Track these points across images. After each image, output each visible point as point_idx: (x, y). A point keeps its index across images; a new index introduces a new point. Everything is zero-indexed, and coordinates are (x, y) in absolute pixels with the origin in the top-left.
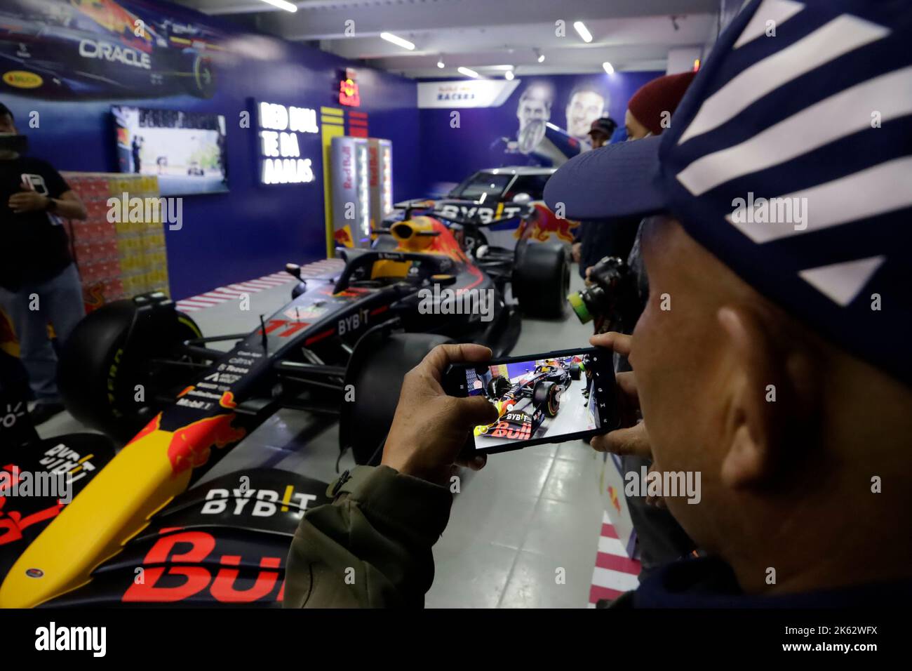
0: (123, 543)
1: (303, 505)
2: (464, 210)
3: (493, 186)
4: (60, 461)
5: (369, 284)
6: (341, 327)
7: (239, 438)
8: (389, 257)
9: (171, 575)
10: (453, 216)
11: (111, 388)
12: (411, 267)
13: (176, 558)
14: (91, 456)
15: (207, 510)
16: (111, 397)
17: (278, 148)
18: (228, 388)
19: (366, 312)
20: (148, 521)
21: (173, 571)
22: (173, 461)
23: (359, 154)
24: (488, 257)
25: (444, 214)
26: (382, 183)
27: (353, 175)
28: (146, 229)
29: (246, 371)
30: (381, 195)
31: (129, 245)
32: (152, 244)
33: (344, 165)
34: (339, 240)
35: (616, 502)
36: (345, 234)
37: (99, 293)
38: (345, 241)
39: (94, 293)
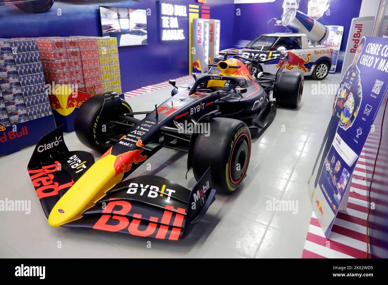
0: (95, 202)
1: (170, 195)
2: (253, 54)
3: (267, 42)
4: (75, 162)
5: (206, 91)
6: (191, 111)
7: (144, 160)
8: (215, 78)
9: (113, 219)
10: (247, 57)
11: (95, 132)
12: (225, 83)
13: (115, 212)
14: (85, 162)
15: (129, 192)
16: (95, 136)
17: (169, 24)
18: (140, 138)
19: (203, 104)
20: (105, 194)
21: (114, 217)
22: (116, 169)
23: (205, 26)
24: (262, 78)
25: (243, 56)
26: (215, 40)
27: (202, 37)
28: (112, 62)
29: (148, 130)
30: (215, 46)
31: (105, 69)
32: (114, 68)
33: (198, 32)
34: (195, 67)
35: (321, 209)
36: (198, 64)
37: (93, 89)
38: (197, 67)
39: (91, 89)
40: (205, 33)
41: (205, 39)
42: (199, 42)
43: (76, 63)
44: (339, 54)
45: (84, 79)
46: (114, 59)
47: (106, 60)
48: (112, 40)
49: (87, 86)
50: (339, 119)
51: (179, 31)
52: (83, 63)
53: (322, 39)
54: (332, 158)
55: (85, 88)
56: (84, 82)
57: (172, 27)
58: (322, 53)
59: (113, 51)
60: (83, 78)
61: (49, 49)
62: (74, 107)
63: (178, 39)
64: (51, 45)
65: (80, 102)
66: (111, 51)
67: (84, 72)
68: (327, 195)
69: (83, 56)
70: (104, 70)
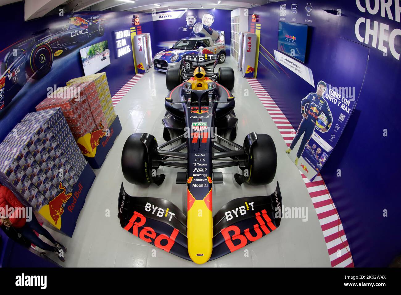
1: (252, 206)
8: (210, 92)
11: (147, 176)
17: (121, 45)
18: (206, 175)
27: (142, 47)
29: (206, 165)
31: (103, 102)
33: (139, 44)
34: (139, 68)
35: (306, 170)
36: (141, 66)
37: (101, 124)
38: (141, 68)
40: (144, 43)
41: (144, 47)
42: (141, 50)
43: (86, 110)
45: (94, 120)
47: (102, 95)
48: (103, 76)
49: (97, 124)
50: (315, 124)
51: (127, 47)
52: (90, 106)
53: (218, 39)
54: (313, 145)
55: (97, 126)
56: (95, 122)
57: (123, 46)
58: (221, 48)
59: (105, 84)
61: (67, 108)
63: (127, 53)
64: (69, 105)
65: (98, 140)
67: (93, 113)
68: (311, 163)
69: (89, 100)
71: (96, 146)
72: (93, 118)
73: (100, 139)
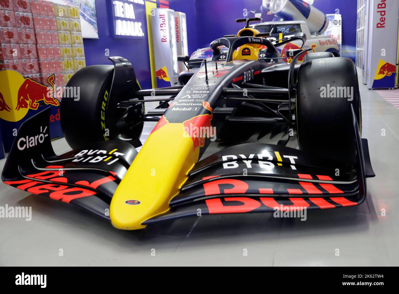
1: (293, 162)
4: (90, 157)
6: (245, 77)
8: (255, 40)
11: (103, 118)
13: (226, 191)
14: (116, 150)
15: (226, 167)
16: (102, 124)
17: (123, 13)
18: (203, 100)
19: (253, 71)
20: (187, 176)
21: (227, 200)
23: (170, 18)
26: (182, 40)
27: (168, 34)
28: (74, 43)
29: (208, 92)
30: (182, 48)
31: (66, 52)
32: (78, 53)
33: (161, 27)
34: (159, 77)
36: (164, 73)
37: (53, 82)
38: (164, 77)
39: (50, 81)
40: (170, 28)
41: (171, 36)
42: (164, 40)
43: (28, 36)
44: (342, 49)
45: (39, 64)
46: (77, 39)
47: (66, 39)
48: (74, 9)
49: (44, 76)
51: (136, 23)
52: (38, 37)
53: (322, 28)
55: (41, 78)
56: (40, 69)
57: (127, 17)
58: (327, 44)
59: (76, 27)
60: (37, 61)
62: (26, 107)
63: (136, 35)
65: (36, 101)
66: (73, 26)
67: (39, 52)
69: (37, 27)
70: (66, 54)
71: (29, 107)
72: (38, 61)
73: (42, 103)
